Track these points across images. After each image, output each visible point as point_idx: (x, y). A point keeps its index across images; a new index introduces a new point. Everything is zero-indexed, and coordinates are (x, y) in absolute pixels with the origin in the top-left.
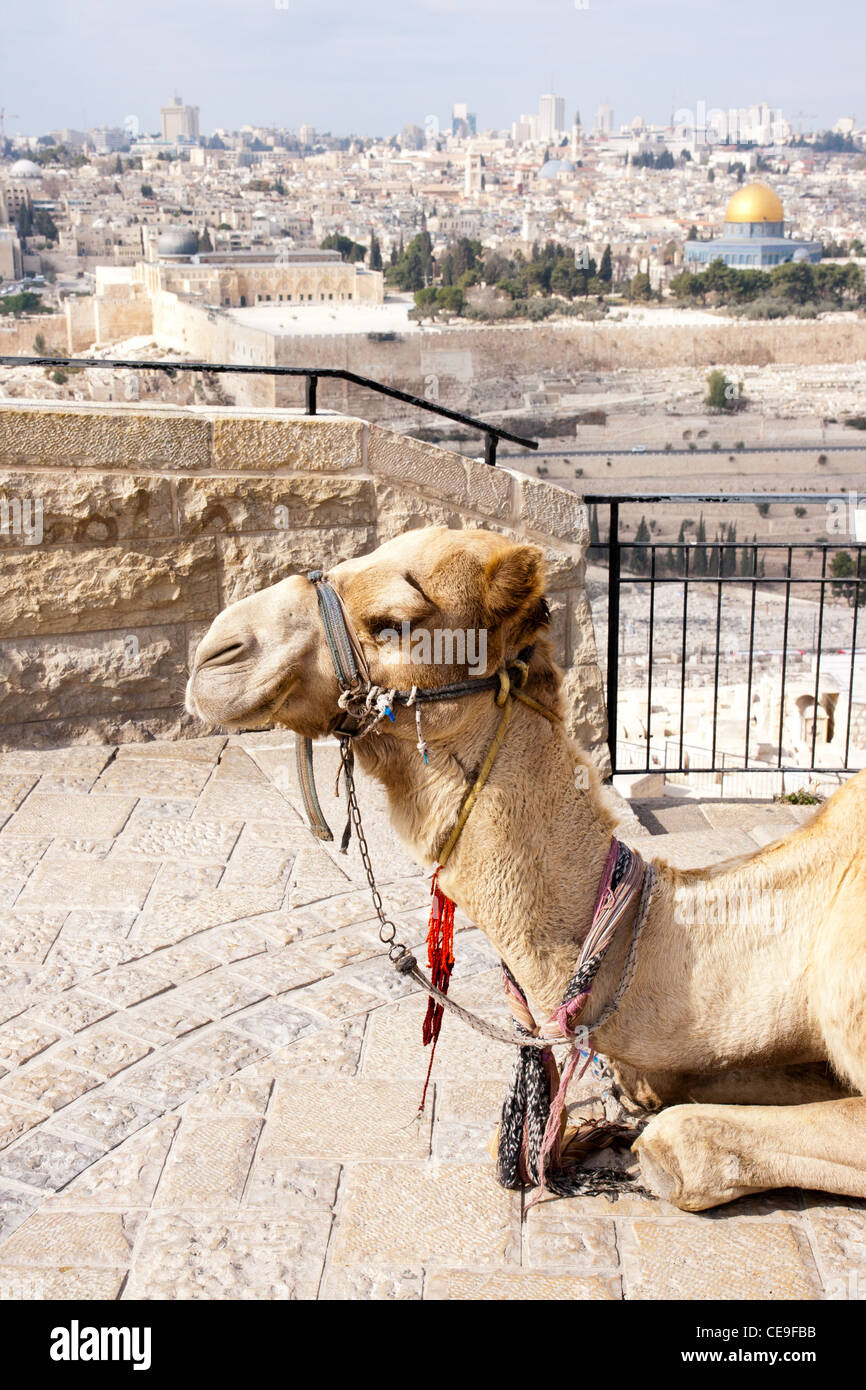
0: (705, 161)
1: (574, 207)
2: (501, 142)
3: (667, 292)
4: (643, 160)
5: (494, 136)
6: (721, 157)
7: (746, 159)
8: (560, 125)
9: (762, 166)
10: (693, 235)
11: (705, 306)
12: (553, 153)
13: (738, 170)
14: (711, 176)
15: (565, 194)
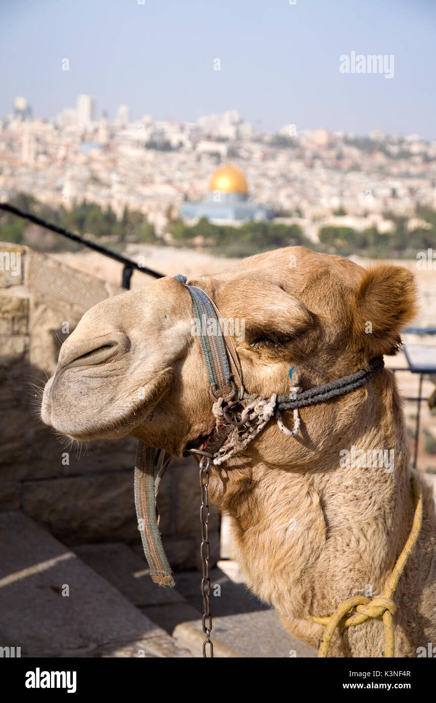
0: (194, 148)
1: (103, 175)
2: (49, 127)
3: (168, 237)
4: (151, 145)
5: (45, 121)
6: (205, 146)
7: (222, 148)
8: (93, 117)
9: (233, 154)
10: (186, 198)
11: (193, 247)
12: (88, 137)
13: (216, 155)
14: (199, 159)
15: (96, 166)
